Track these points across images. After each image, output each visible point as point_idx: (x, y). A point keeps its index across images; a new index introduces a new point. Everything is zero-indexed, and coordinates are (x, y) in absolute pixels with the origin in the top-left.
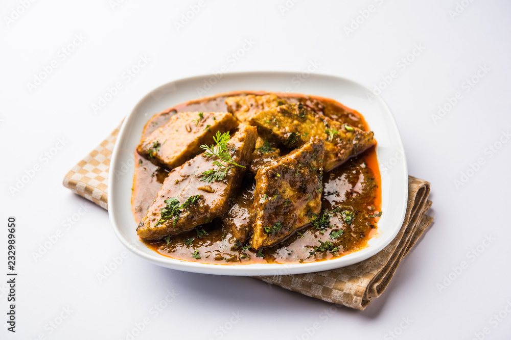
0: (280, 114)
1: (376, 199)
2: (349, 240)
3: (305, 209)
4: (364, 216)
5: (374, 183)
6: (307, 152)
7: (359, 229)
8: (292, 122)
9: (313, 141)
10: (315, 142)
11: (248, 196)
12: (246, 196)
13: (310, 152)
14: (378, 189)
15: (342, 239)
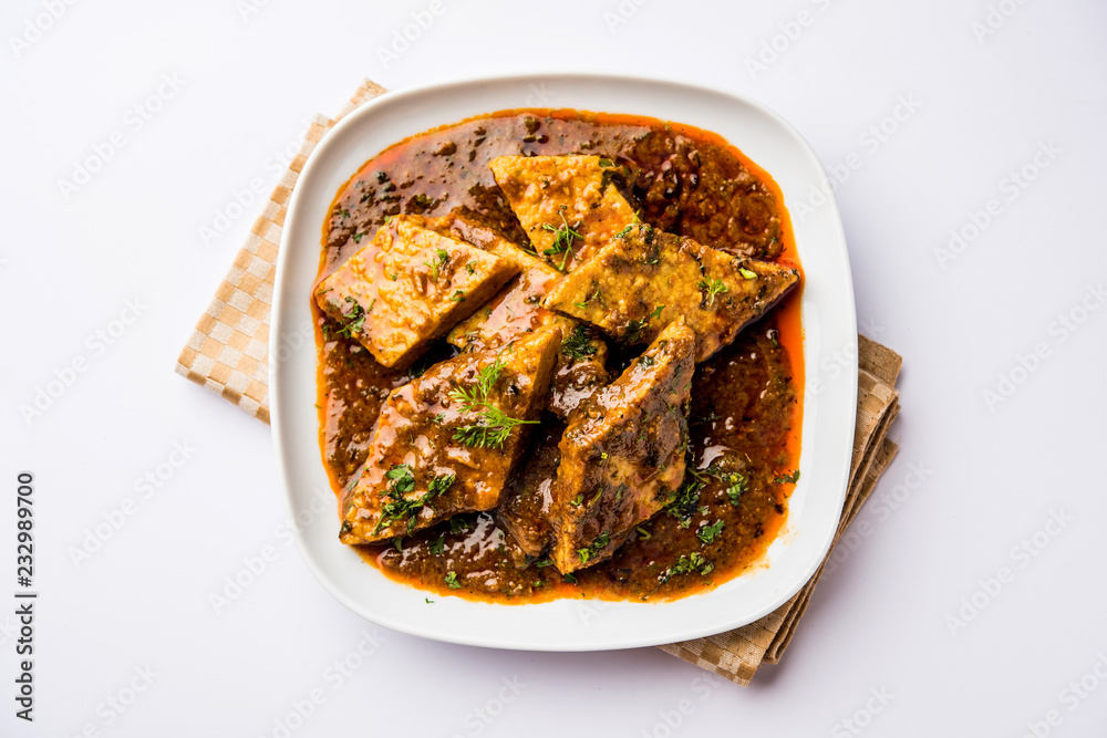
1: (791, 434)
2: (735, 544)
3: (654, 488)
4: (765, 482)
5: (790, 391)
7: (754, 516)
14: (796, 407)
15: (721, 543)
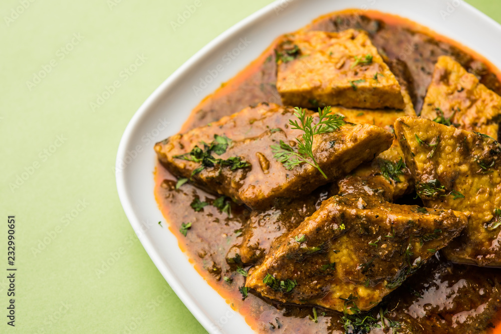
0: (452, 141)
6: (418, 226)
8: (460, 164)
9: (444, 218)
10: (445, 222)
11: (306, 212)
12: (305, 210)
13: (423, 228)
